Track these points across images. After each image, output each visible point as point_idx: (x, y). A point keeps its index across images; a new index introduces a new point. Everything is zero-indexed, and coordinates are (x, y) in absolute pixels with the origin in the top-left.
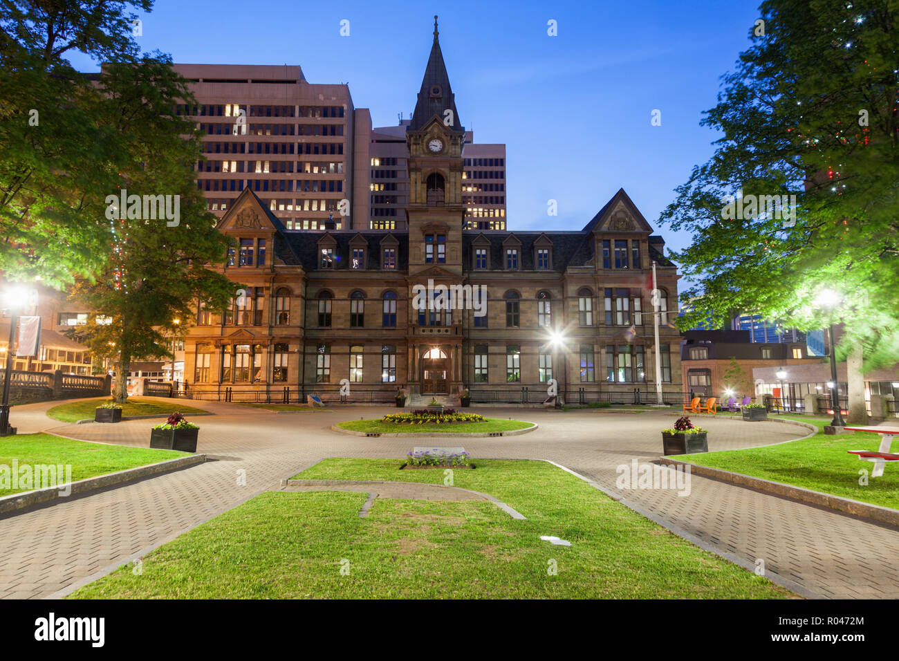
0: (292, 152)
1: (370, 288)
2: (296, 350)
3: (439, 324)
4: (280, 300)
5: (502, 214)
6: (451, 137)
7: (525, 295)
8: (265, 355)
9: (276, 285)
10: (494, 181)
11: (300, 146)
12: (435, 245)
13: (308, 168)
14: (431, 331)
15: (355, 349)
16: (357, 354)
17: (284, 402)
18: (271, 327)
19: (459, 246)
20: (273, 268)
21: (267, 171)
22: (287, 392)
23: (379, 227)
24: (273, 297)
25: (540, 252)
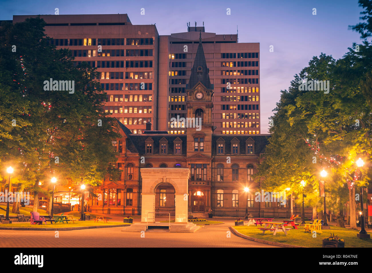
0: (122, 66)
1: (169, 163)
2: (136, 192)
3: (201, 180)
4: (129, 169)
5: (257, 90)
6: (207, 92)
7: (241, 166)
8: (122, 194)
9: (127, 162)
10: (252, 68)
11: (127, 63)
12: (199, 143)
13: (132, 75)
14: (197, 183)
15: (162, 191)
16: (163, 193)
17: (132, 215)
18: (125, 181)
19: (210, 144)
20: (126, 154)
21: (108, 78)
22: (133, 210)
23: (174, 100)
24: (126, 167)
25: (249, 145)
